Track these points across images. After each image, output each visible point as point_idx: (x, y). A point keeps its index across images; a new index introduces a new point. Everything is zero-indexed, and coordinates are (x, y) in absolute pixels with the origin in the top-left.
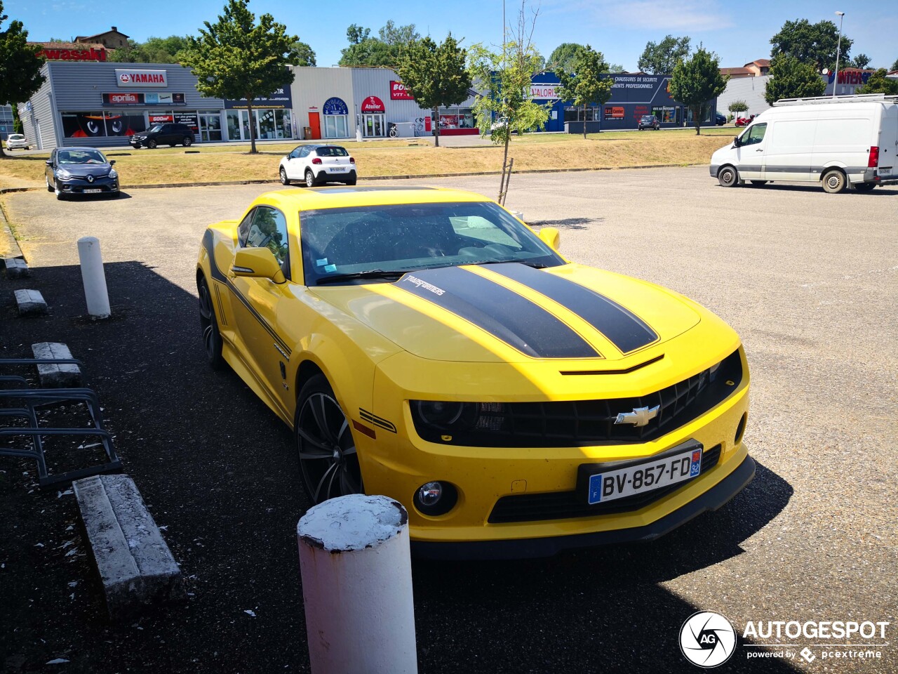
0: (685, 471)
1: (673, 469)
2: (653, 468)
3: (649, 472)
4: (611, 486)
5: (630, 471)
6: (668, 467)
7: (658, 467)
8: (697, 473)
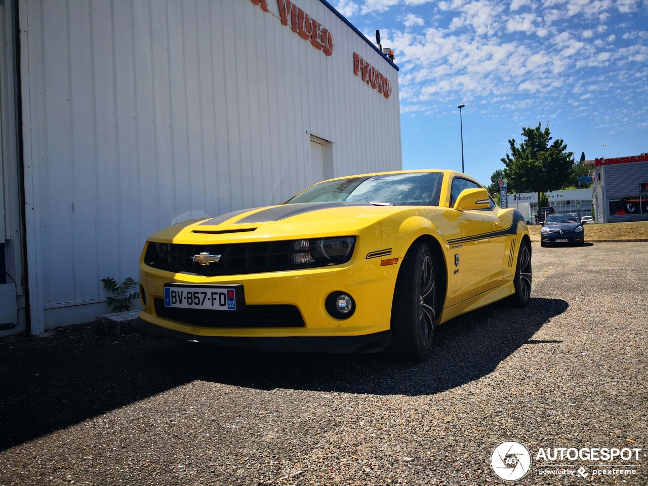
0: (223, 302)
1: (213, 299)
2: (198, 293)
3: (196, 295)
4: (175, 297)
5: (186, 290)
6: (209, 295)
7: (202, 293)
8: (234, 308)
